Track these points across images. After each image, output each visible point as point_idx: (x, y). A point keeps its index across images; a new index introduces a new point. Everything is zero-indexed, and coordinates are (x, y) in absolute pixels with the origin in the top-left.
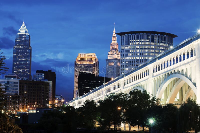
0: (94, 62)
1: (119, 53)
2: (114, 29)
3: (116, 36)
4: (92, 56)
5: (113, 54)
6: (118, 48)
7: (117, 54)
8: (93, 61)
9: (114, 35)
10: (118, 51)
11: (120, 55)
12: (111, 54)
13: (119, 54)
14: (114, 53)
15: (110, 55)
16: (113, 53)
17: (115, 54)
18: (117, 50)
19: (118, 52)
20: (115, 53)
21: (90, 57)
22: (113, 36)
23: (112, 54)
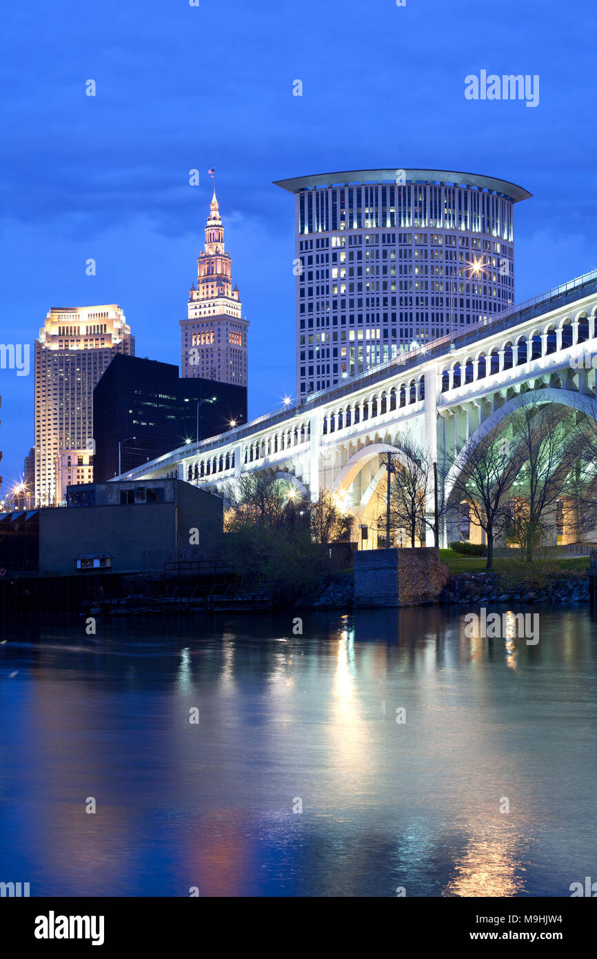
0: (118, 341)
1: (235, 293)
2: (214, 196)
3: (220, 223)
4: (106, 314)
5: (212, 298)
6: (229, 274)
7: (228, 298)
8: (110, 335)
9: (215, 219)
10: (230, 286)
11: (238, 301)
12: (201, 296)
13: (236, 297)
14: (216, 294)
15: (198, 300)
16: (210, 296)
17: (217, 297)
18: (227, 281)
19: (229, 290)
20: (219, 294)
21: (96, 322)
22: (209, 223)
23: (207, 299)
